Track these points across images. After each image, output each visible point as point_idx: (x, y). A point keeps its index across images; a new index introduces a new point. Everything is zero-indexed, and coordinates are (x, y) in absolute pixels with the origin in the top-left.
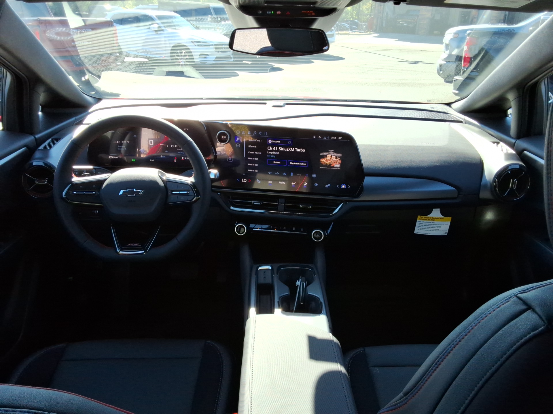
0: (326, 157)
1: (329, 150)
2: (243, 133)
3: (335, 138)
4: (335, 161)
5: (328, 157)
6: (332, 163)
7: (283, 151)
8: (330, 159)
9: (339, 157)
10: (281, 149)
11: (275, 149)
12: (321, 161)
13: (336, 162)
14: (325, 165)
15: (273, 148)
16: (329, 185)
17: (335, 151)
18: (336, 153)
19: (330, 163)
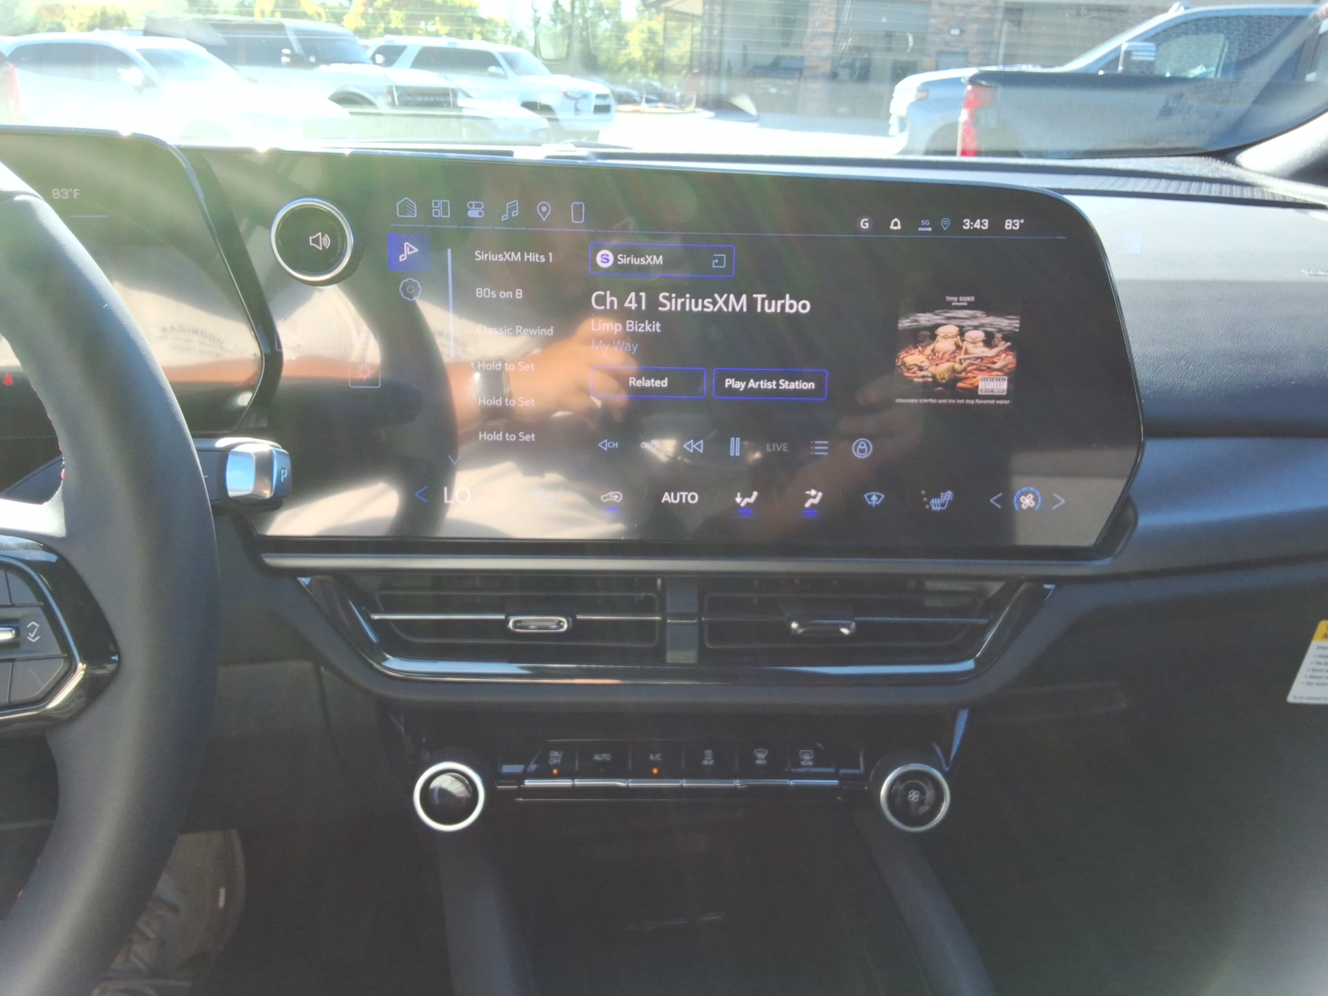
0: (933, 337)
1: (949, 298)
2: (440, 215)
3: (982, 224)
4: (982, 358)
5: (944, 344)
6: (965, 370)
7: (683, 314)
8: (953, 348)
9: (1006, 338)
10: (670, 304)
11: (634, 306)
12: (904, 364)
13: (985, 366)
14: (925, 384)
15: (621, 303)
16: (948, 496)
17: (985, 305)
18: (990, 311)
19: (954, 370)
